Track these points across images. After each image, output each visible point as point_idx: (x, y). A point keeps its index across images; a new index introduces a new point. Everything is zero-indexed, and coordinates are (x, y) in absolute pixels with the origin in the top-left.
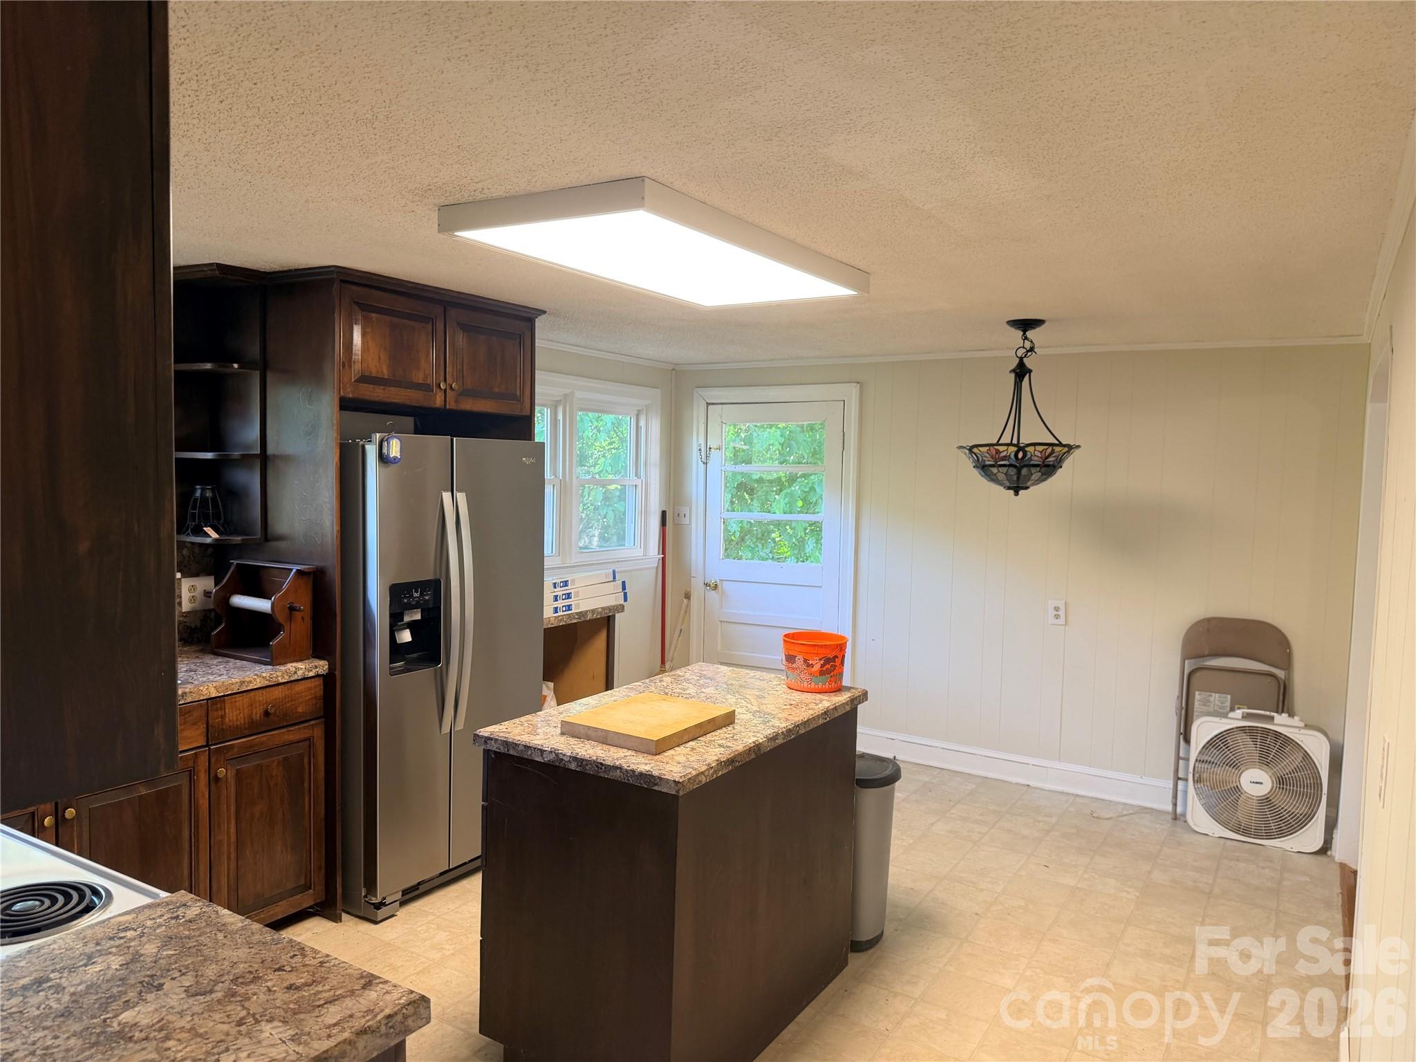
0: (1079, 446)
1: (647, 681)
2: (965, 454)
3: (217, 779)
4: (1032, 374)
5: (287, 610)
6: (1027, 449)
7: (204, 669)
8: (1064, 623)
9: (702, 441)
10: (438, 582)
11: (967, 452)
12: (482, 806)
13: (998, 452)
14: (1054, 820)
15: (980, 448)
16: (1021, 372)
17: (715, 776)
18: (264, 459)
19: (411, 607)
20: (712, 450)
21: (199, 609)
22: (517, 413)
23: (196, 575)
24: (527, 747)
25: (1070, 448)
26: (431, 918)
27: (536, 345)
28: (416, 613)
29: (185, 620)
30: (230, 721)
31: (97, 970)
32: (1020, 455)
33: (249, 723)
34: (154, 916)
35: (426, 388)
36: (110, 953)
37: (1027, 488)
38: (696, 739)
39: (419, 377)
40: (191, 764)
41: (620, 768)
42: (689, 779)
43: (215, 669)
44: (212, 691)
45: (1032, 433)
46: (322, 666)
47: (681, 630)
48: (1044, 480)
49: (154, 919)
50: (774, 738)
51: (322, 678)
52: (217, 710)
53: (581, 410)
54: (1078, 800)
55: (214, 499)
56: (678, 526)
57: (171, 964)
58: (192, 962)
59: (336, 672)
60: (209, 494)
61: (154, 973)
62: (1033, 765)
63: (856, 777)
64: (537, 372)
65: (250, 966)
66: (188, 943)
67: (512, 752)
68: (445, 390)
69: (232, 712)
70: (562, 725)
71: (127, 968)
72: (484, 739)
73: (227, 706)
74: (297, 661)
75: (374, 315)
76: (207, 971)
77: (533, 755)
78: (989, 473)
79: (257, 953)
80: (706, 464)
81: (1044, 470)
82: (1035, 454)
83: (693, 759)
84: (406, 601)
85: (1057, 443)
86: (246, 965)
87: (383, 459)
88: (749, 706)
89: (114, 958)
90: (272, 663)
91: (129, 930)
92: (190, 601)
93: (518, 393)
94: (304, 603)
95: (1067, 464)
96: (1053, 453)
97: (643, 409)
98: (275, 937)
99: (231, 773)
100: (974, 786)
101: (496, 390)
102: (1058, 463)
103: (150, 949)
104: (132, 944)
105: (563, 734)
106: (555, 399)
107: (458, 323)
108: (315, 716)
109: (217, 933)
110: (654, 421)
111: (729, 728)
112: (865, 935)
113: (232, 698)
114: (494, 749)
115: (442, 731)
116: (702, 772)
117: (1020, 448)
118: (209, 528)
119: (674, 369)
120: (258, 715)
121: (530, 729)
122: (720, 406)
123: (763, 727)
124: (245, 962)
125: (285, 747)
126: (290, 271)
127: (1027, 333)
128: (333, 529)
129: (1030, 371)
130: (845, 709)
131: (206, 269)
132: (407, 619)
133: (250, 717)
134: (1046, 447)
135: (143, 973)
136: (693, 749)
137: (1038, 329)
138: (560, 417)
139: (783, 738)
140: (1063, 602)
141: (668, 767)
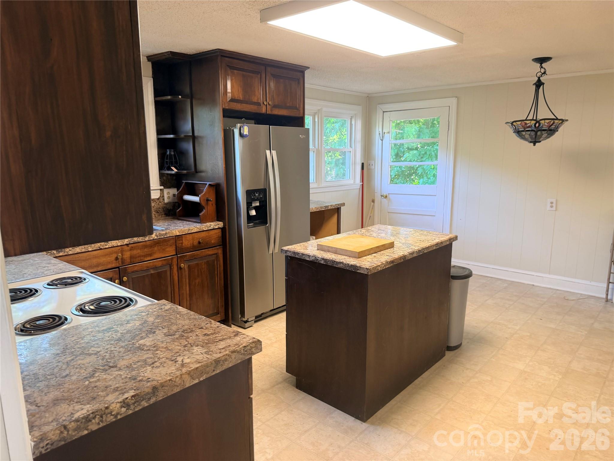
0: (567, 120)
1: (355, 231)
2: (509, 126)
3: (181, 268)
4: (544, 85)
5: (206, 200)
6: (541, 122)
7: (174, 225)
8: (555, 209)
9: (381, 130)
10: (265, 190)
11: (510, 125)
12: (286, 279)
13: (526, 124)
14: (545, 300)
15: (517, 122)
16: (539, 84)
17: (385, 268)
18: (194, 138)
19: (255, 200)
20: (385, 134)
21: (171, 202)
22: (297, 115)
23: (169, 187)
24: (303, 254)
25: (563, 121)
26: (267, 328)
27: (305, 86)
28: (257, 203)
29: (166, 206)
30: (185, 245)
31: (131, 325)
32: (537, 125)
33: (193, 246)
34: (152, 308)
35: (258, 104)
36: (136, 320)
37: (540, 142)
38: (376, 253)
39: (255, 100)
40: (170, 262)
41: (342, 263)
42: (373, 268)
43: (178, 225)
44: (177, 233)
45: (543, 114)
46: (221, 224)
47: (370, 216)
48: (549, 138)
49: (152, 309)
50: (412, 253)
51: (221, 229)
52: (179, 240)
53: (325, 116)
54: (558, 292)
55: (175, 155)
56: (369, 169)
57: (159, 325)
58: (167, 324)
59: (226, 227)
60: (172, 153)
61: (152, 327)
62: (536, 276)
63: (451, 275)
64: (306, 99)
65: (190, 327)
66: (165, 318)
67: (297, 256)
68: (266, 105)
69: (186, 241)
70: (317, 246)
71: (142, 326)
72: (285, 251)
73: (184, 239)
74: (210, 222)
75: (235, 71)
76: (173, 328)
77: (306, 258)
78: (521, 135)
79: (192, 322)
80: (382, 140)
81: (549, 132)
82: (545, 124)
83: (375, 260)
84: (253, 197)
85: (556, 118)
86: (188, 326)
87: (241, 135)
88: (401, 241)
89: (137, 322)
90: (201, 222)
91: (143, 312)
92: (168, 198)
93: (297, 106)
94: (212, 198)
95: (561, 129)
96: (554, 123)
97: (353, 116)
98: (200, 317)
99: (186, 267)
100: (507, 285)
101: (288, 105)
102: (556, 129)
103: (151, 319)
104: (144, 317)
105: (318, 249)
106: (314, 112)
107: (271, 74)
108: (219, 245)
109: (177, 315)
110: (358, 122)
111: (391, 249)
112: (453, 344)
113: (185, 236)
114: (290, 255)
115: (269, 252)
116: (379, 266)
117: (537, 122)
118: (173, 167)
119: (368, 96)
120: (196, 243)
121: (304, 248)
122: (389, 112)
123: (407, 249)
124: (188, 325)
125: (207, 257)
126: (200, 53)
127: (542, 65)
128: (222, 166)
129: (543, 84)
130: (446, 243)
131: (166, 54)
132: (254, 205)
133: (193, 244)
134: (550, 121)
135: (148, 327)
136: (375, 256)
137: (548, 63)
138: (316, 120)
139: (416, 254)
140: (555, 199)
141: (364, 263)
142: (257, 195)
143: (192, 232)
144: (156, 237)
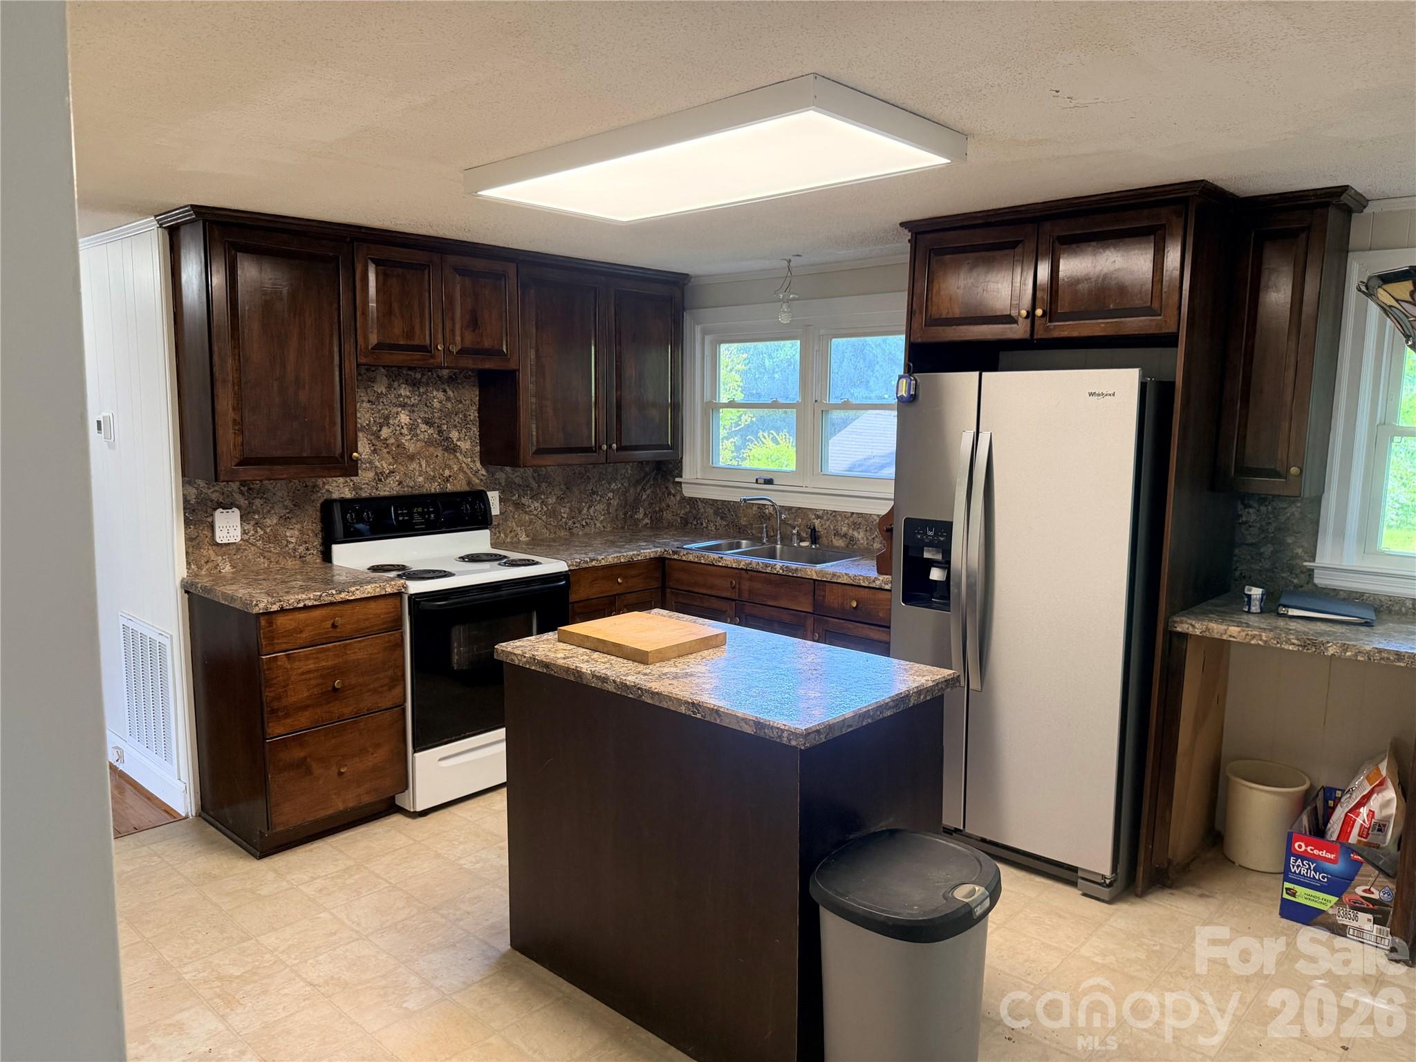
10: (951, 525)
22: (1151, 331)
28: (936, 552)
30: (830, 603)
33: (841, 609)
39: (996, 311)
40: (803, 621)
52: (819, 590)
68: (1031, 318)
69: (830, 595)
84: (919, 537)
93: (1155, 305)
101: (1112, 307)
107: (1057, 237)
113: (830, 585)
133: (848, 606)
142: (931, 533)
143: (838, 581)
144: (781, 571)
